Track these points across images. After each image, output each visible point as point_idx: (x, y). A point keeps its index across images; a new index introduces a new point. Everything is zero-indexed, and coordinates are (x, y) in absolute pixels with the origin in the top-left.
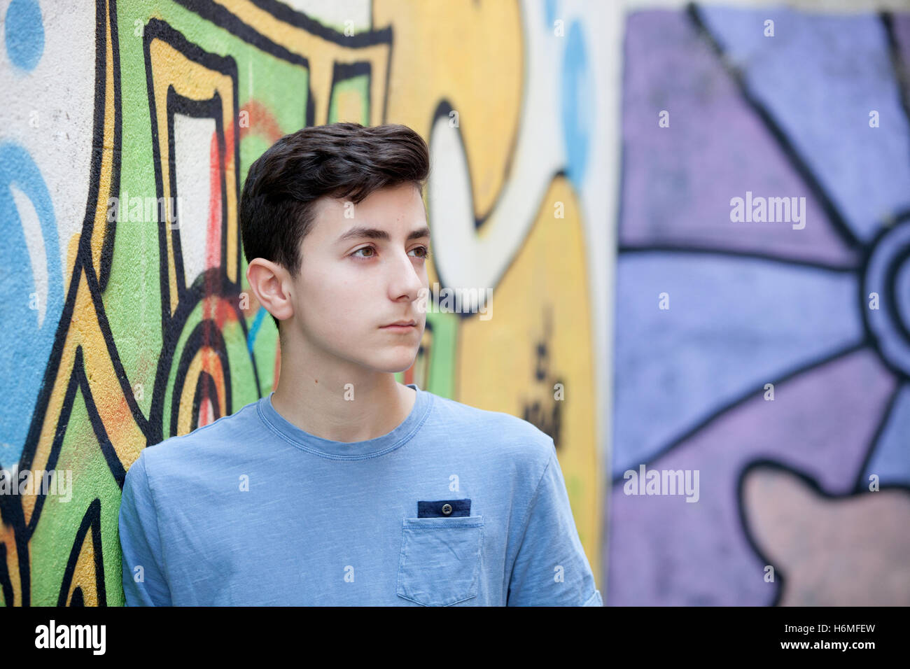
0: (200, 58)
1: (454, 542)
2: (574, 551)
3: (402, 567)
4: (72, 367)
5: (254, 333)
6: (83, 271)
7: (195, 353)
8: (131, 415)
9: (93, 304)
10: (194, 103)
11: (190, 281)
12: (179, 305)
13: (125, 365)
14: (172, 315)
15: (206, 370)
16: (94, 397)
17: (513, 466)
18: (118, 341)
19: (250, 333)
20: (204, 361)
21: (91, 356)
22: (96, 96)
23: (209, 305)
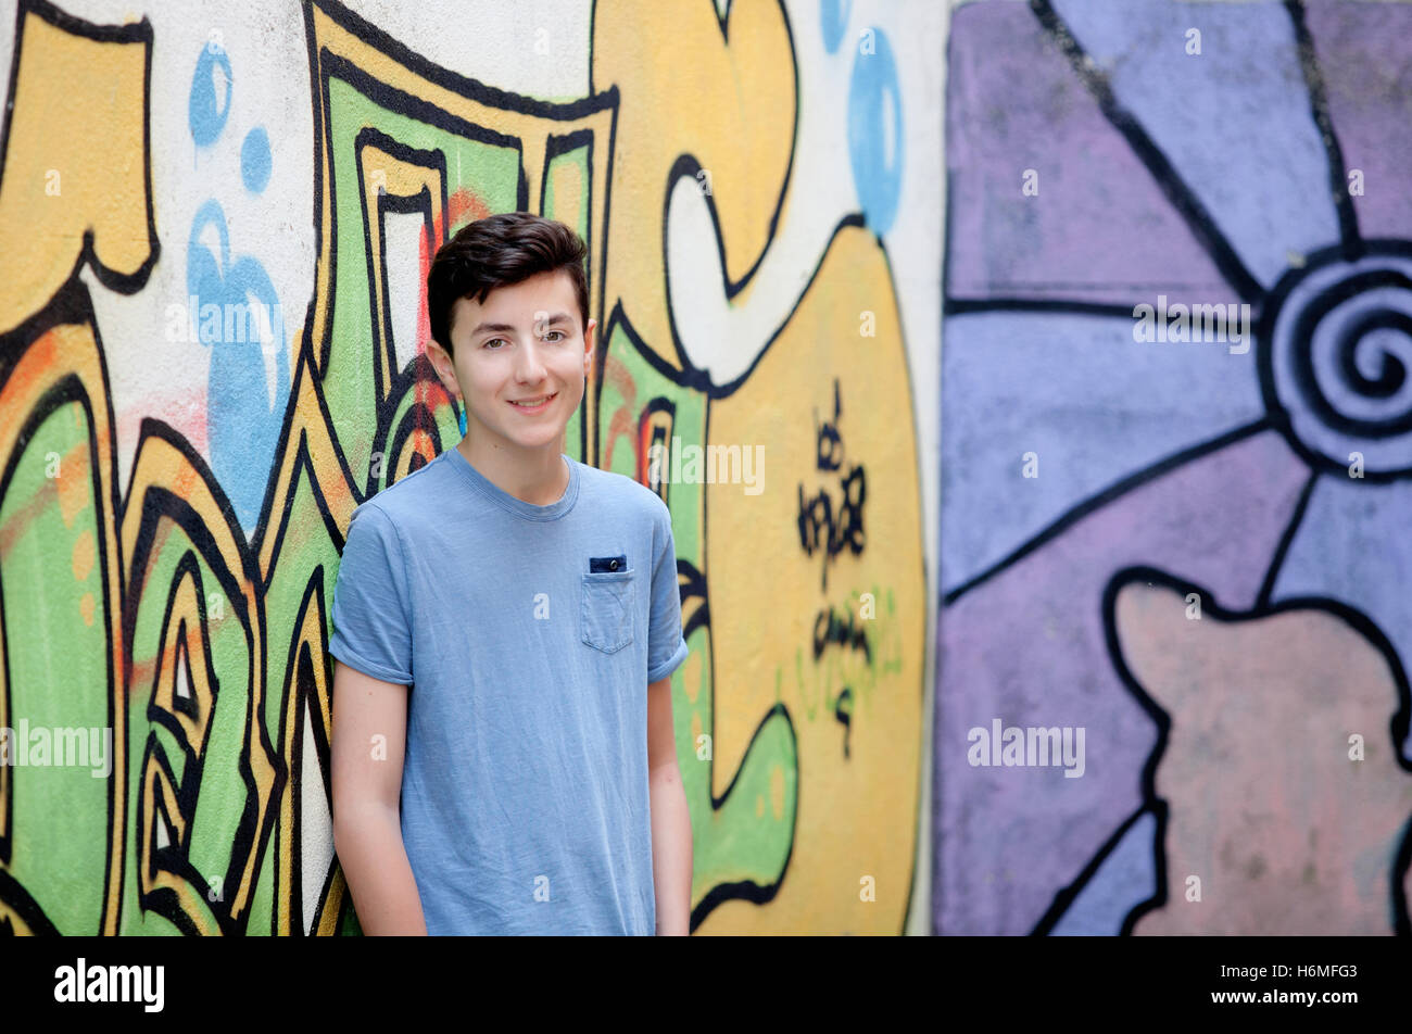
0: (409, 157)
3: (584, 617)
4: (297, 447)
6: (306, 362)
7: (407, 435)
8: (349, 491)
9: (314, 391)
10: (403, 199)
11: (401, 367)
12: (392, 390)
13: (343, 445)
14: (386, 400)
15: (418, 451)
16: (317, 474)
18: (336, 424)
20: (417, 442)
21: (313, 437)
23: (420, 389)
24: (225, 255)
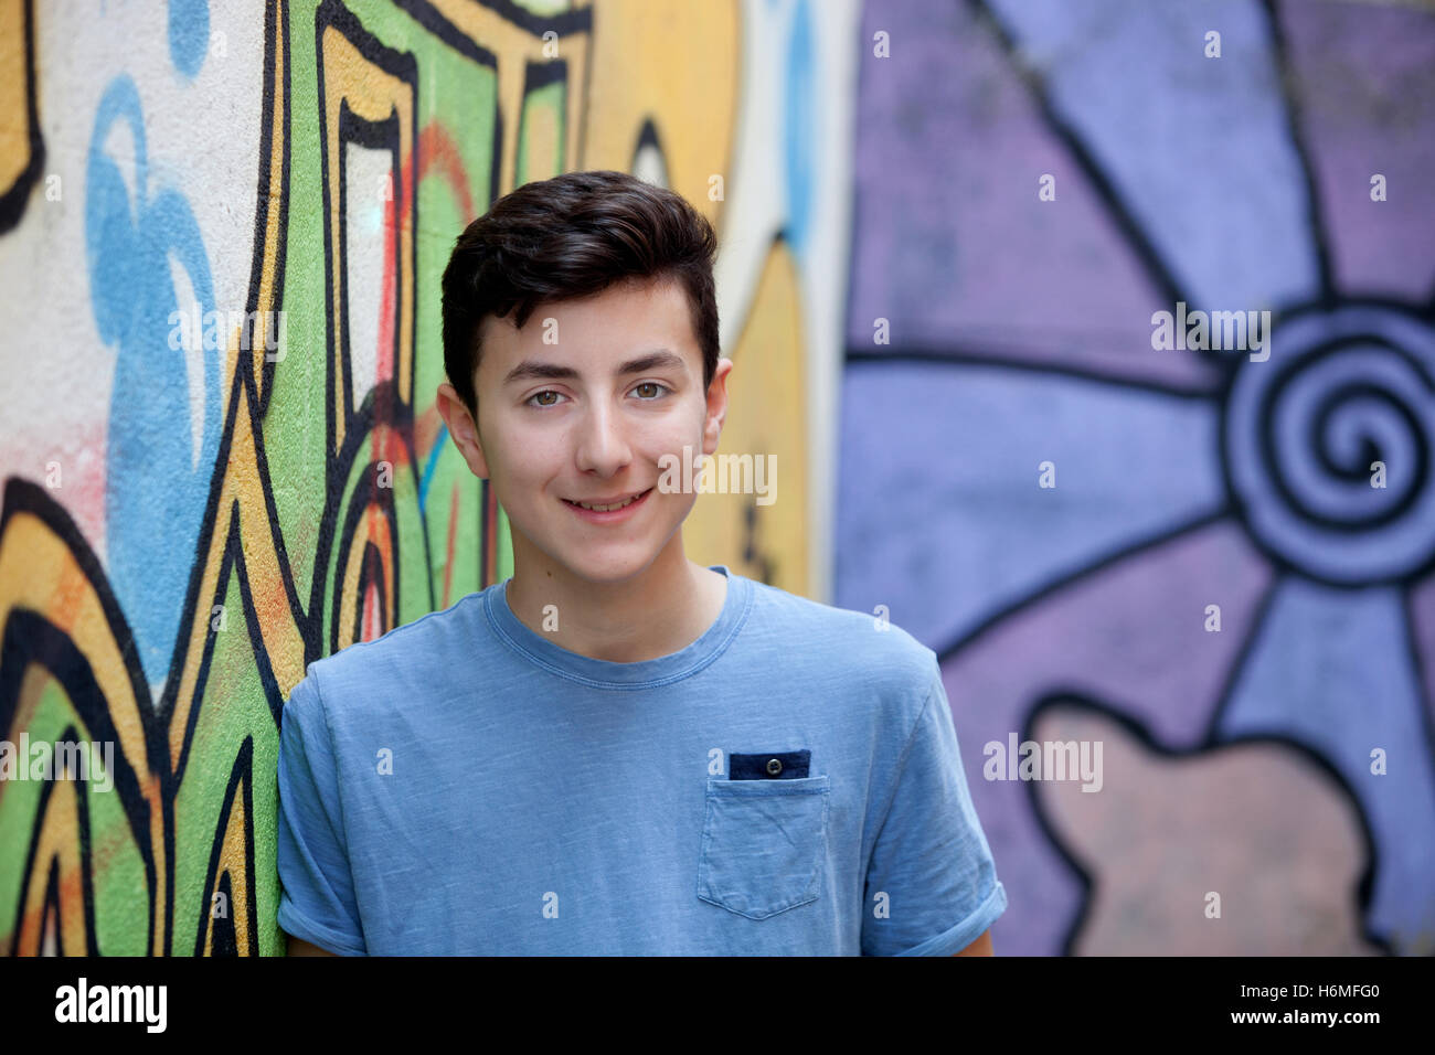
0: (378, 57)
1: (785, 816)
2: (965, 826)
3: (705, 854)
4: (227, 534)
5: (428, 481)
6: (243, 385)
7: (360, 513)
8: (288, 608)
9: (252, 436)
10: (369, 125)
11: (358, 400)
12: (346, 439)
13: (284, 529)
14: (338, 454)
15: (372, 541)
16: (250, 578)
17: (876, 699)
18: (277, 493)
19: (423, 481)
20: (371, 525)
21: (248, 516)
22: (263, 115)
23: (378, 438)
24: (141, 181)
